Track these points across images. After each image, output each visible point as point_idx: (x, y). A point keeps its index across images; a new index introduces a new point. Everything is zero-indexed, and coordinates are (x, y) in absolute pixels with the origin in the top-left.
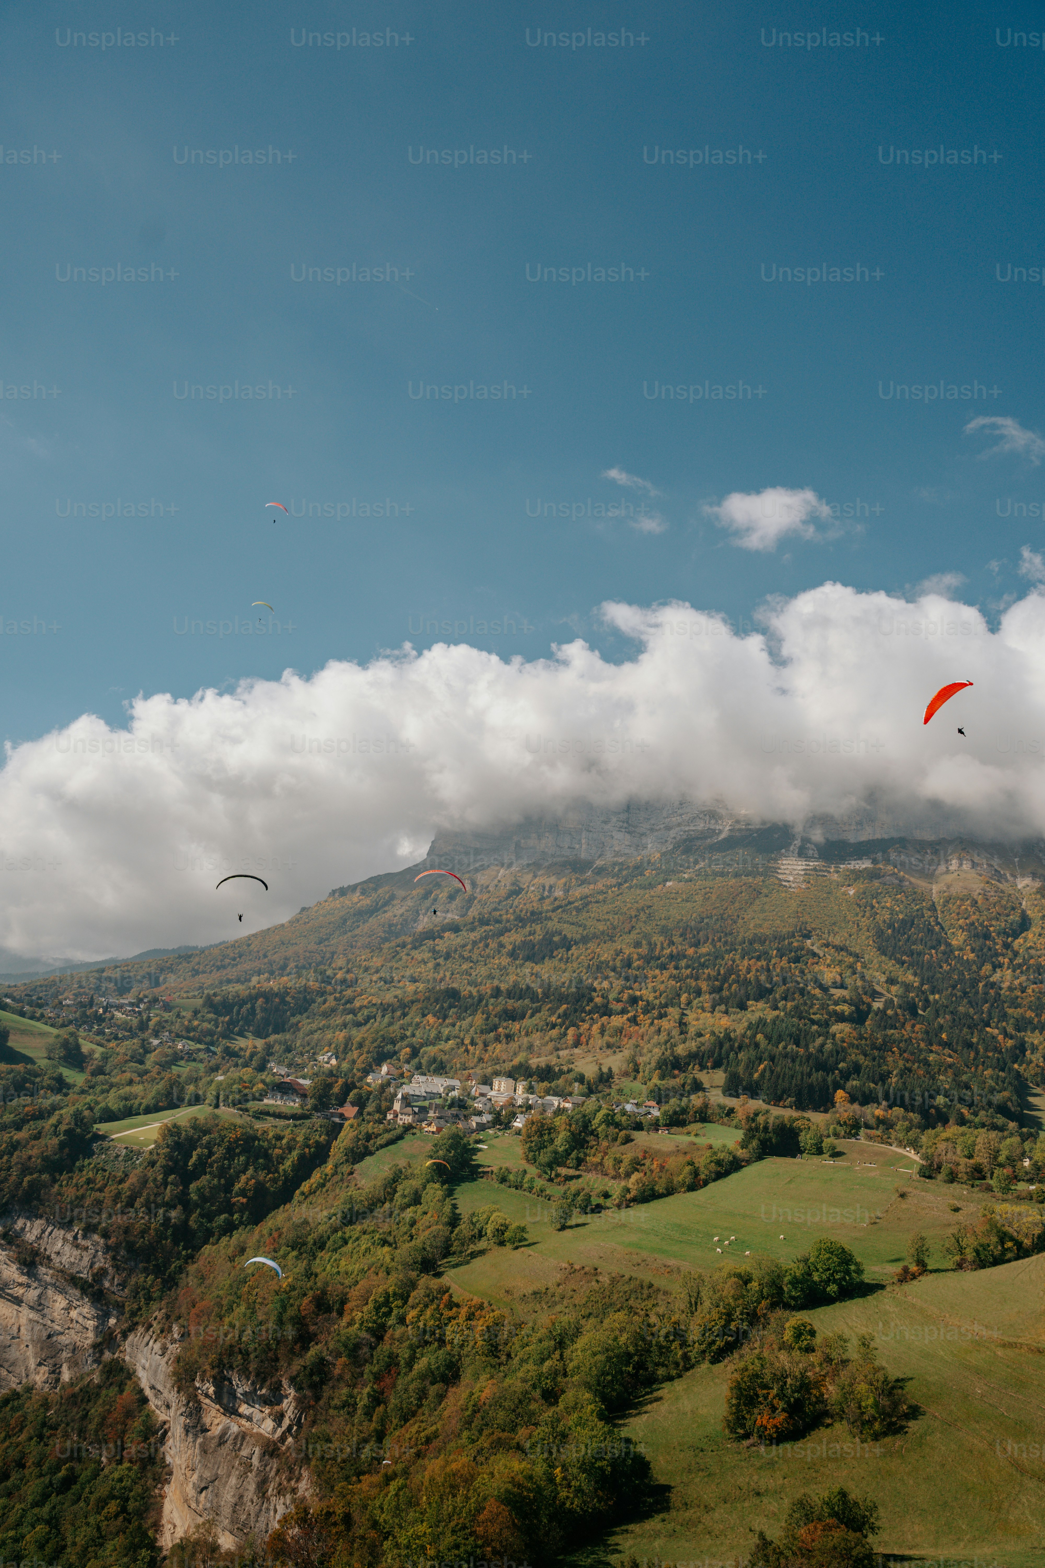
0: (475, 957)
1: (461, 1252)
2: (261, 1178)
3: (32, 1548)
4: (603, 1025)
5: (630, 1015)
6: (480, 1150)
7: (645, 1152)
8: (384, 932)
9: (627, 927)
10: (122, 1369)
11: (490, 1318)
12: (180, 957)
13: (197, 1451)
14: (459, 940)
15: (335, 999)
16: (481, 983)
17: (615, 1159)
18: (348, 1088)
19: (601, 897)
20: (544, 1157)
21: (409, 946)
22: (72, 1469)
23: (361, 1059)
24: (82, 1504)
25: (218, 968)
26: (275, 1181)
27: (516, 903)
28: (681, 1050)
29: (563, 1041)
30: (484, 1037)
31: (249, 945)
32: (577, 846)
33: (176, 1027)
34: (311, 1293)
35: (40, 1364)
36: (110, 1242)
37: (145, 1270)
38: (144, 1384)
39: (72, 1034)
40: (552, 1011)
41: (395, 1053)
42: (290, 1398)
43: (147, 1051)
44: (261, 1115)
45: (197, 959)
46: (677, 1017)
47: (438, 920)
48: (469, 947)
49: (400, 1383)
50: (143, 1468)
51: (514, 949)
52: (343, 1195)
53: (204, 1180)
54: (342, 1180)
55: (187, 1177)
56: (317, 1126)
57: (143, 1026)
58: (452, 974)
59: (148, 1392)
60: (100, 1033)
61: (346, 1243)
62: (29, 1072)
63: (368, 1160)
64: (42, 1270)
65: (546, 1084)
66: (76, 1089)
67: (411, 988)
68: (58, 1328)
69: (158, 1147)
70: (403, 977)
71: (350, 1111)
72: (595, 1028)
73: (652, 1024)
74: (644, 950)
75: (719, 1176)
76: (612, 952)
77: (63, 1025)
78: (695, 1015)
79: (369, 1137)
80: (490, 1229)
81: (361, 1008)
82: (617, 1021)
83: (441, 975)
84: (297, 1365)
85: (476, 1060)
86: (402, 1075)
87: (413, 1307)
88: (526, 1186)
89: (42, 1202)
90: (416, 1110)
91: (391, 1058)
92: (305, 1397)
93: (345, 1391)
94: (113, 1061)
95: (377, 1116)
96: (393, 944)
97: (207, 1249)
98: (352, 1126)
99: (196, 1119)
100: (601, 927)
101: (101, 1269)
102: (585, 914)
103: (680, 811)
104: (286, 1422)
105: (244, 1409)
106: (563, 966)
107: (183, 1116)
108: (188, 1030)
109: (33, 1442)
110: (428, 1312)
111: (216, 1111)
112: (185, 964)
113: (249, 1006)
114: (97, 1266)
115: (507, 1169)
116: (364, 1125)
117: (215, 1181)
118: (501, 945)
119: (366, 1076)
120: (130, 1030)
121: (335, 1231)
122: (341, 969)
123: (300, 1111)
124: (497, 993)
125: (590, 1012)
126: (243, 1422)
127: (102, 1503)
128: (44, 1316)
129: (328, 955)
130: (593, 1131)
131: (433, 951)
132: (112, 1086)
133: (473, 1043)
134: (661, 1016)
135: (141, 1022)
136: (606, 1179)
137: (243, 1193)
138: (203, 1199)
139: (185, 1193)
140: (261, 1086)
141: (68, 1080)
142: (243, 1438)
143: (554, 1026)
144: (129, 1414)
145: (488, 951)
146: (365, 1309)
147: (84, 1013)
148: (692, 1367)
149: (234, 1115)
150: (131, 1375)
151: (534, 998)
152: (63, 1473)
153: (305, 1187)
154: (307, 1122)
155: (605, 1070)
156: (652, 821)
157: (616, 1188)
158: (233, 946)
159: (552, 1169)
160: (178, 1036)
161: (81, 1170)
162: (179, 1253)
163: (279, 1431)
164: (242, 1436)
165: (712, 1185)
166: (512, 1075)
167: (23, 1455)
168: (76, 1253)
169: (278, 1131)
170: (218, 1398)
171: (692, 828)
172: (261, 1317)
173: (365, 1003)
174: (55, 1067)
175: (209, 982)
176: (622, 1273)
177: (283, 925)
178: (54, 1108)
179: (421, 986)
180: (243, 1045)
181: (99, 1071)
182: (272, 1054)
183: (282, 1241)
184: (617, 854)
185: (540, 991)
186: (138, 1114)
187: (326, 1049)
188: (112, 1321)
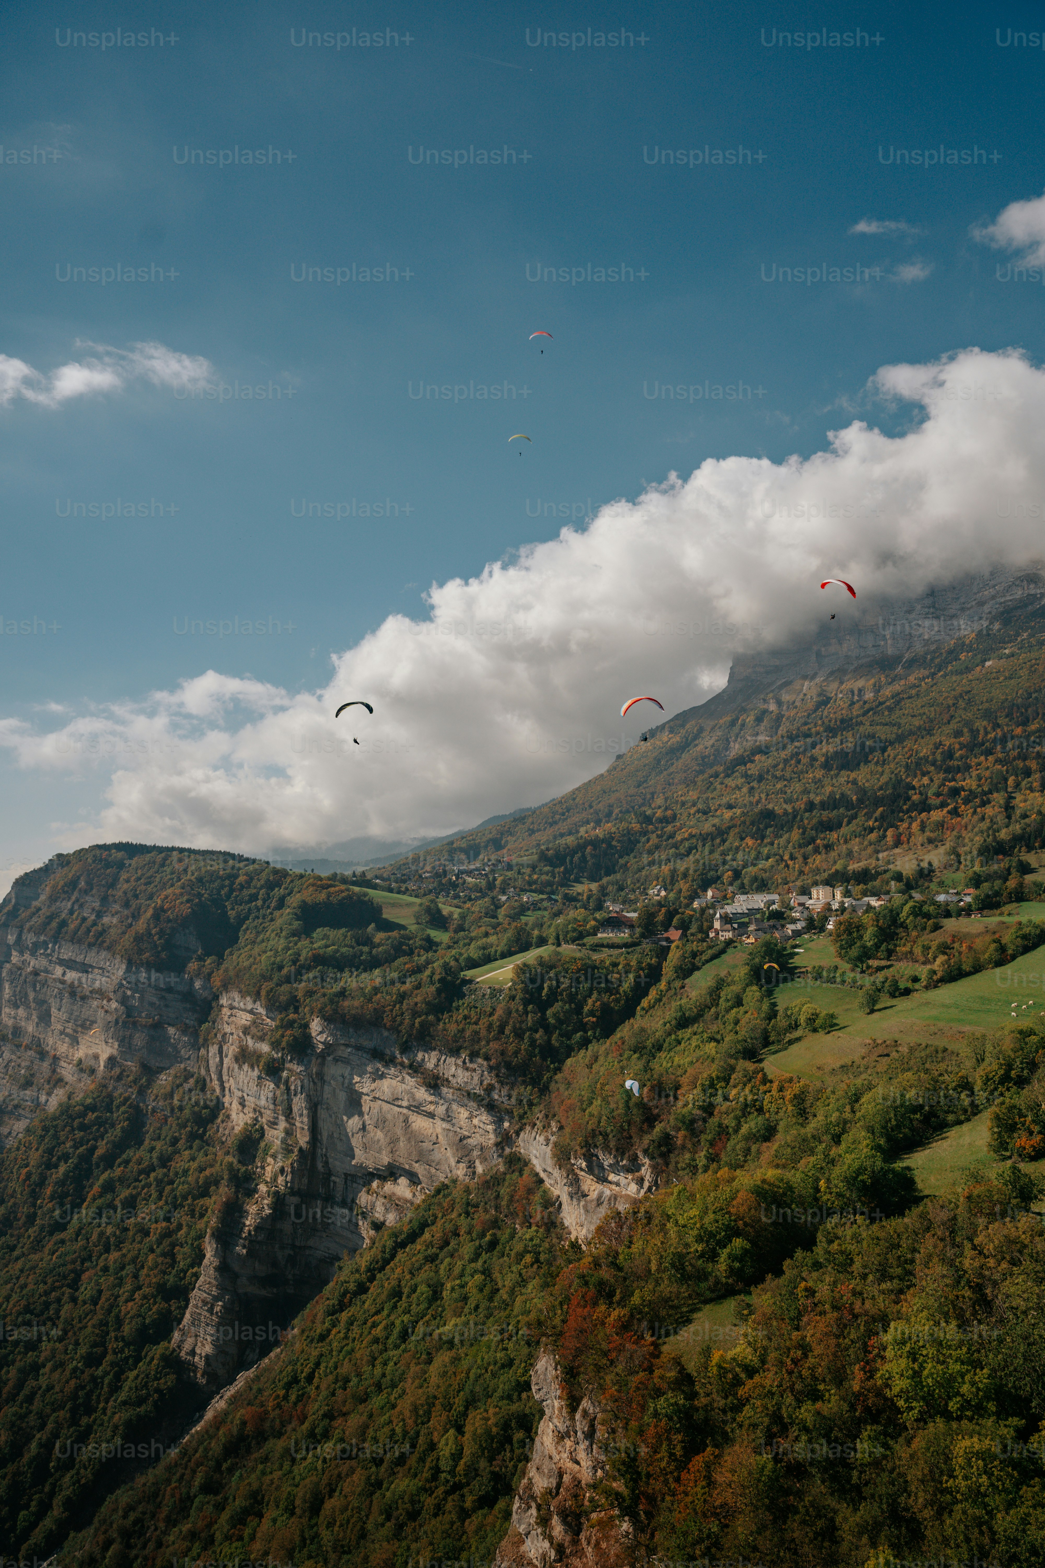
0: (788, 775)
1: (779, 1041)
2: (605, 1000)
3: (474, 1291)
4: (922, 821)
5: (949, 807)
6: (797, 954)
7: (954, 936)
8: (698, 765)
9: (946, 717)
10: (519, 1159)
11: (796, 1088)
12: (515, 820)
13: (582, 1211)
14: (770, 761)
15: (658, 836)
16: (797, 799)
17: (923, 946)
18: (670, 915)
19: (914, 692)
20: (854, 952)
21: (722, 775)
22: (494, 1235)
23: (684, 886)
24: (505, 1258)
25: (551, 825)
26: (617, 1001)
27: (826, 713)
28: (1004, 834)
29: (883, 843)
30: (802, 850)
31: (574, 799)
32: (882, 643)
33: (519, 883)
34: (649, 1084)
35: (458, 1162)
36: (491, 1063)
37: (524, 1082)
38: (538, 1169)
39: (432, 901)
40: (869, 816)
41: (718, 878)
42: (646, 1166)
43: (498, 907)
44: (597, 947)
45: (530, 820)
46: (1002, 802)
47: (749, 744)
48: (781, 766)
49: (730, 1145)
50: (548, 1231)
51: (827, 761)
52: (675, 1004)
53: (557, 1006)
54: (675, 994)
55: (543, 1006)
56: (647, 951)
57: (491, 886)
58: (767, 795)
59: (542, 1175)
60: (457, 896)
61: (680, 1043)
62: (403, 937)
63: (697, 974)
64: (445, 1090)
65: (861, 886)
66: (443, 946)
67: (728, 814)
68: (466, 1133)
69: (514, 984)
70: (720, 805)
71: (674, 934)
72: (915, 826)
73: (975, 812)
74: (966, 738)
75: (1026, 950)
76: (931, 746)
77: (425, 895)
78: (1023, 797)
79: (694, 955)
80: (802, 1019)
81: (682, 841)
82: (936, 815)
83: (757, 797)
84: (646, 1140)
85: (796, 873)
86: (725, 897)
87: (735, 1087)
88: (838, 980)
89: (432, 1037)
90: (736, 926)
91: (715, 882)
92: (658, 1164)
93: (687, 1156)
94: (470, 918)
95: (699, 936)
96: (706, 776)
97: (569, 1062)
98: (678, 947)
99: (541, 957)
100: (917, 722)
101: (489, 1085)
102: (898, 713)
103: (992, 582)
104: (646, 1185)
105: (612, 1177)
106: (880, 769)
107: (531, 956)
108: (530, 883)
109: (462, 1217)
110: (747, 1091)
111: (558, 949)
112: (520, 826)
113: (580, 855)
114: (485, 1083)
115: (820, 967)
116: (689, 945)
117: (567, 1006)
118: (813, 759)
119: (692, 903)
120: (481, 891)
121: (670, 1034)
122: (660, 807)
123: (630, 940)
124: (811, 807)
125: (908, 811)
126: (614, 1187)
127: (520, 1256)
128: (453, 1125)
129: (648, 796)
130: (902, 923)
131: (746, 776)
132: (472, 939)
133: (792, 858)
134: (983, 804)
135: (488, 882)
136: (917, 965)
137: (592, 1013)
138: (560, 1022)
139: (544, 1018)
140: (593, 923)
141: (435, 939)
142: (615, 1199)
143: (871, 830)
144: (530, 1191)
145: (800, 767)
146: (695, 1092)
147: (440, 882)
148: (980, 1112)
149: (574, 950)
150: (527, 1163)
151: (849, 805)
152: (488, 1238)
153: (645, 1003)
154: (638, 948)
155: (925, 865)
156: (962, 600)
157: (923, 971)
158: (560, 802)
159: (862, 962)
160: (522, 890)
161: (458, 1010)
162: (548, 1067)
163: (643, 1192)
164: (615, 1197)
165: (1020, 959)
166: (830, 882)
167: (457, 1228)
168: (467, 1074)
169: (613, 959)
170: (590, 1170)
171: (1009, 598)
172: (613, 1106)
173: (686, 835)
174: (423, 930)
175: (545, 838)
176: (919, 1042)
177: (602, 775)
178: (428, 962)
179: (738, 811)
180: (580, 891)
181: (461, 928)
182: (607, 894)
183: (626, 1047)
184: (927, 642)
185: (854, 798)
186: (496, 960)
187: (655, 883)
188: (506, 1125)
